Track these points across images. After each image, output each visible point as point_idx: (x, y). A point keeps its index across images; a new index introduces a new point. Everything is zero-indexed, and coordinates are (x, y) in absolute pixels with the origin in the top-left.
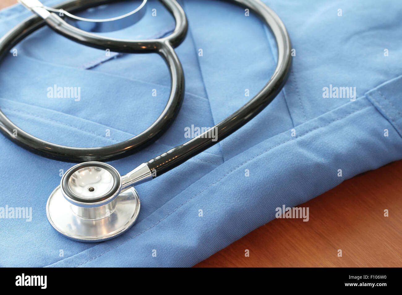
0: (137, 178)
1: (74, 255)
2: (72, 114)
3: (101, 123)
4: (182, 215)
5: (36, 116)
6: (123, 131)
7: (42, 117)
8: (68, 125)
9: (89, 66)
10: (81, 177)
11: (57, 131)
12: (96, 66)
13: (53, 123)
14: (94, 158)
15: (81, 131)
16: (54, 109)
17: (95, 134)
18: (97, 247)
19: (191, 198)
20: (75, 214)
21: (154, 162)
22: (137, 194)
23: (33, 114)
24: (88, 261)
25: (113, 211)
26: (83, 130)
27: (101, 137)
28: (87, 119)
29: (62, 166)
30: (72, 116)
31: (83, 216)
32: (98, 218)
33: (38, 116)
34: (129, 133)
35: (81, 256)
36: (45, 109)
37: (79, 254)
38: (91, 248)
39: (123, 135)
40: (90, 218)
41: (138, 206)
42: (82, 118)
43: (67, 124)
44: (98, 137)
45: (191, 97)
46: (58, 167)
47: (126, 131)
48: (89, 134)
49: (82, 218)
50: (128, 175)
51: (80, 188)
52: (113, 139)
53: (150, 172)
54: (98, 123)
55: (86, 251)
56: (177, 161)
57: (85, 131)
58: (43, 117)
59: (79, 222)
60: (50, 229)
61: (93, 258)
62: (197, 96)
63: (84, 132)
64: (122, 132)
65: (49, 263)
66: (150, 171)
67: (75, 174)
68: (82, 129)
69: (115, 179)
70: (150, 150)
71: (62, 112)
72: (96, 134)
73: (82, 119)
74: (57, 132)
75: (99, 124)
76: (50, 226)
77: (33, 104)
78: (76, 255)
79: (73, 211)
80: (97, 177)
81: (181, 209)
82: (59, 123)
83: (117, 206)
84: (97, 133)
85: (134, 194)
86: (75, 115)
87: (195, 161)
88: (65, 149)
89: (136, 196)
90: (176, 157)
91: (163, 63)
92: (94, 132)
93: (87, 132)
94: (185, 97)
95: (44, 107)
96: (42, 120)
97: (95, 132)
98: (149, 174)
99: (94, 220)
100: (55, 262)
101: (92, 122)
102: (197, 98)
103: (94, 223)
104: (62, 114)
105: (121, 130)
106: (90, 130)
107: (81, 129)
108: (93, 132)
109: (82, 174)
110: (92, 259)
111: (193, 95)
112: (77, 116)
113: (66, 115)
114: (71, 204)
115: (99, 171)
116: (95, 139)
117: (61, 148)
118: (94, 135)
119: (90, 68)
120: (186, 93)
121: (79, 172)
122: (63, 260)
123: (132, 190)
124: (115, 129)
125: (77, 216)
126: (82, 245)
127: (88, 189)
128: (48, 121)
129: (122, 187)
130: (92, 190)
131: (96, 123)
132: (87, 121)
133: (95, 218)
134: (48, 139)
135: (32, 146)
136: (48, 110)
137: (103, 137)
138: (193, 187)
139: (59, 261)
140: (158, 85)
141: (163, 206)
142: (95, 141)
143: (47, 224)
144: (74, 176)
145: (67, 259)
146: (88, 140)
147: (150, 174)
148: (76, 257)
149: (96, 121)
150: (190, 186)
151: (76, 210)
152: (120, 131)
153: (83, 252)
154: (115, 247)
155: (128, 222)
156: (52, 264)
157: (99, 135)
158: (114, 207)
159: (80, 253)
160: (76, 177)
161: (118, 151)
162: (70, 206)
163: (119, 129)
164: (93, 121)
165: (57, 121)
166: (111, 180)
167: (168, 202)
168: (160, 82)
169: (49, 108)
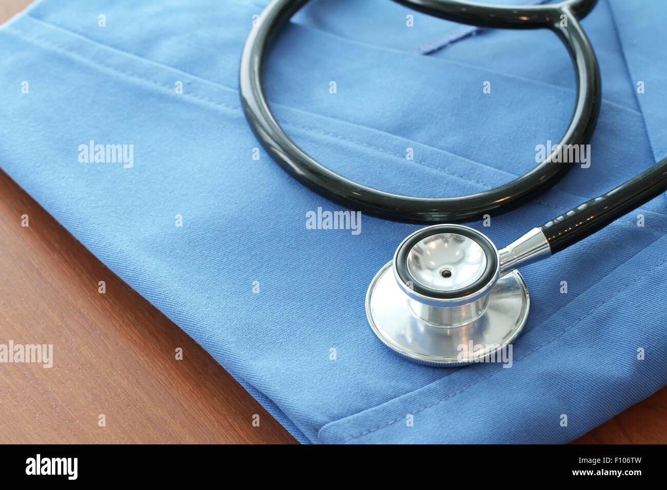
0: (522, 255)
1: (417, 388)
2: (403, 136)
3: (455, 153)
4: (603, 321)
5: (342, 138)
6: (494, 167)
7: (351, 140)
8: (398, 155)
9: (428, 48)
10: (428, 253)
11: (380, 165)
12: (441, 49)
13: (370, 151)
14: (445, 216)
15: (421, 165)
16: (372, 127)
17: (445, 172)
18: (455, 375)
19: (619, 291)
20: (416, 316)
21: (554, 225)
22: (523, 281)
23: (336, 135)
24: (441, 400)
25: (482, 313)
26: (424, 165)
27: (457, 178)
28: (430, 145)
29: (390, 228)
30: (405, 139)
31: (430, 320)
32: (456, 325)
33: (344, 138)
34: (505, 170)
35: (429, 390)
36: (356, 126)
37: (425, 387)
38: (446, 377)
39: (494, 174)
40: (441, 324)
41: (526, 303)
42: (421, 143)
43: (395, 154)
44: (451, 177)
45: (611, 108)
46: (383, 231)
47: (500, 168)
48: (435, 172)
49: (428, 324)
50: (509, 248)
51: (428, 271)
52: (478, 182)
53: (546, 244)
54: (450, 152)
55: (437, 382)
56: (595, 224)
57: (429, 166)
58: (353, 141)
59: (422, 329)
60: (372, 341)
61: (451, 395)
62: (620, 106)
63: (427, 169)
64: (492, 169)
65: (374, 403)
66: (546, 241)
67: (417, 245)
68: (423, 163)
69: (489, 257)
70: (542, 203)
71: (386, 131)
72: (447, 172)
73: (422, 145)
74: (380, 167)
75: (452, 155)
76: (372, 336)
77: (334, 117)
78: (421, 389)
79: (412, 310)
80: (457, 253)
81: (601, 309)
82: (382, 151)
83: (489, 302)
84: (448, 170)
85: (518, 281)
86: (408, 138)
87: (623, 224)
88: (396, 200)
89: (521, 284)
90: (592, 217)
91: (559, 45)
92: (443, 168)
93: (431, 167)
94: (602, 108)
95: (354, 122)
96: (351, 145)
97: (446, 169)
98: (545, 248)
99: (448, 327)
100: (384, 402)
101: (440, 151)
102: (622, 111)
103: (448, 332)
104: (386, 136)
105: (490, 165)
106: (437, 165)
107: (421, 162)
108: (441, 168)
109: (431, 245)
110: (449, 397)
111: (614, 104)
112: (413, 140)
113: (394, 137)
114: (409, 298)
115: (461, 241)
116: (445, 182)
117: (389, 198)
118: (443, 174)
119: (431, 53)
120: (604, 101)
121: (426, 243)
122: (398, 398)
123: (515, 274)
124: (480, 164)
125: (419, 318)
126: (430, 372)
127: (440, 272)
128: (361, 148)
129: (500, 268)
130: (447, 275)
131: (447, 153)
132: (431, 148)
133: (450, 325)
134: (364, 181)
135: (338, 192)
136: (361, 127)
137: (460, 178)
138: (623, 271)
139: (392, 400)
140: (553, 86)
141: (569, 305)
142: (447, 184)
143: (367, 331)
144: (416, 250)
145: (405, 396)
146: (433, 182)
147: (547, 247)
148: (421, 393)
149: (446, 149)
150: (617, 269)
151: (418, 309)
152: (488, 167)
153: (431, 384)
154: (487, 377)
155: (511, 331)
156: (380, 404)
157: (453, 174)
158: (484, 305)
159: (428, 386)
160: (420, 251)
161: (487, 204)
162: (408, 300)
163: (487, 164)
164: (441, 148)
165: (378, 148)
166: (482, 258)
167: (578, 296)
168: (556, 80)
169: (362, 124)
